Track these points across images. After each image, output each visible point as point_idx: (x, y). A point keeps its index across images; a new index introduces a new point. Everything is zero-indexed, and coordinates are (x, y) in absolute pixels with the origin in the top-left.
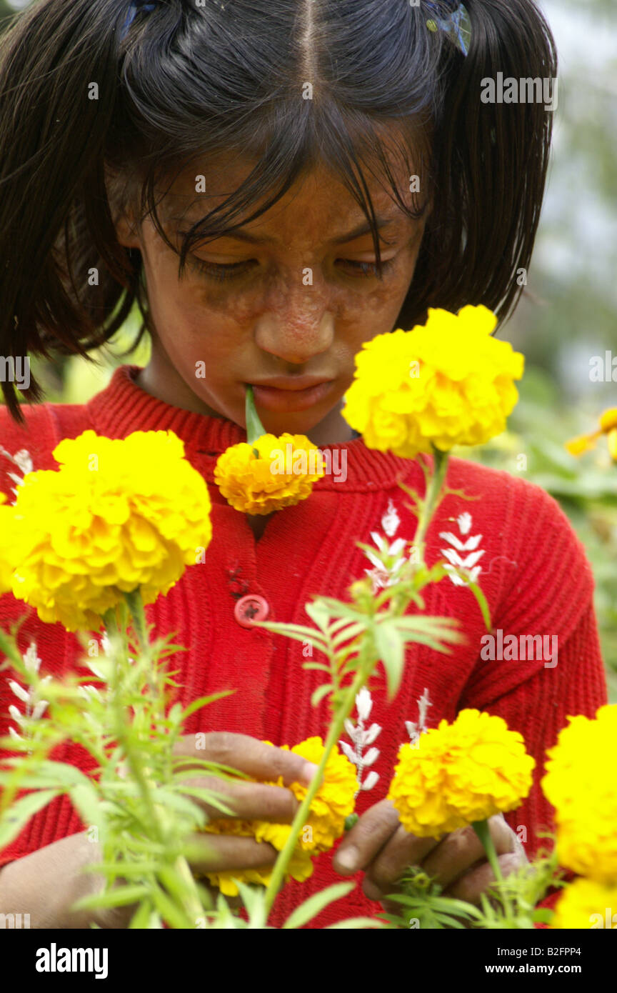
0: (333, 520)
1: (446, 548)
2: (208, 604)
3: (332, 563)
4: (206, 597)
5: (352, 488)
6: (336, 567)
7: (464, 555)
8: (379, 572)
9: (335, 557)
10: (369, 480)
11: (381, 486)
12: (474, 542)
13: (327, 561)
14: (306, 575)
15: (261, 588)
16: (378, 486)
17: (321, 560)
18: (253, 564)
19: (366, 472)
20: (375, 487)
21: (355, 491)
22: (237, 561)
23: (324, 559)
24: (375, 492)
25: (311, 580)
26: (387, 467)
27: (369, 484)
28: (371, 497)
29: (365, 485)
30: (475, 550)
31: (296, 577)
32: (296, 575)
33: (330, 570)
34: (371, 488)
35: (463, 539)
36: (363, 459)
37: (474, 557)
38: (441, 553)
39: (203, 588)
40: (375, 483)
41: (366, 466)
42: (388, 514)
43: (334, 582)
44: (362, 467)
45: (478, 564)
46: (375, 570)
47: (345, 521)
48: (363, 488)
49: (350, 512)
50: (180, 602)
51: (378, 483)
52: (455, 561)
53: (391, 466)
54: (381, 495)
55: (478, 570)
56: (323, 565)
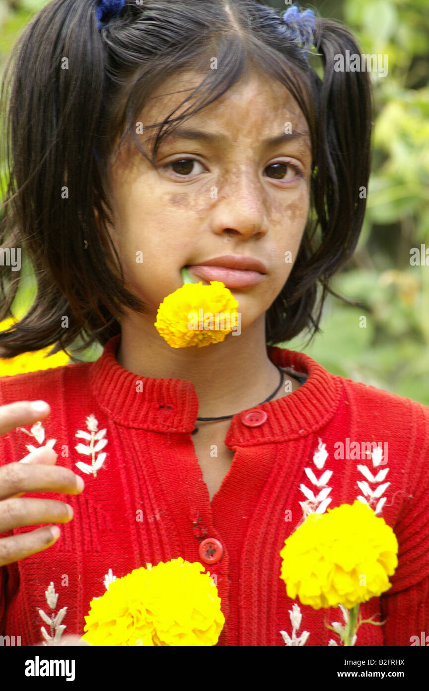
0: (272, 468)
1: (361, 481)
2: (178, 546)
3: (271, 505)
4: (177, 541)
5: (286, 438)
6: (274, 507)
7: (374, 486)
8: (310, 503)
9: (273, 500)
10: (301, 428)
11: (310, 430)
12: (383, 474)
13: (267, 503)
14: (250, 515)
15: (216, 533)
16: (308, 432)
17: (263, 503)
18: (210, 514)
19: (298, 422)
20: (305, 432)
21: (290, 440)
22: (198, 512)
23: (265, 502)
24: (305, 437)
25: (255, 520)
26: (315, 413)
27: (301, 432)
28: (303, 441)
29: (297, 432)
30: (383, 483)
31: (244, 519)
32: (244, 517)
33: (269, 510)
34: (302, 435)
35: (374, 472)
36: (297, 411)
37: (382, 489)
38: (357, 485)
39: (175, 533)
40: (305, 430)
41: (299, 416)
42: (318, 451)
43: (272, 520)
44: (295, 418)
45: (383, 495)
46: (307, 502)
47: (281, 467)
48: (296, 436)
49: (285, 458)
50: (158, 547)
51: (308, 429)
52: (367, 492)
53: (319, 411)
54: (311, 437)
55: (383, 500)
56: (264, 506)
